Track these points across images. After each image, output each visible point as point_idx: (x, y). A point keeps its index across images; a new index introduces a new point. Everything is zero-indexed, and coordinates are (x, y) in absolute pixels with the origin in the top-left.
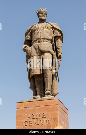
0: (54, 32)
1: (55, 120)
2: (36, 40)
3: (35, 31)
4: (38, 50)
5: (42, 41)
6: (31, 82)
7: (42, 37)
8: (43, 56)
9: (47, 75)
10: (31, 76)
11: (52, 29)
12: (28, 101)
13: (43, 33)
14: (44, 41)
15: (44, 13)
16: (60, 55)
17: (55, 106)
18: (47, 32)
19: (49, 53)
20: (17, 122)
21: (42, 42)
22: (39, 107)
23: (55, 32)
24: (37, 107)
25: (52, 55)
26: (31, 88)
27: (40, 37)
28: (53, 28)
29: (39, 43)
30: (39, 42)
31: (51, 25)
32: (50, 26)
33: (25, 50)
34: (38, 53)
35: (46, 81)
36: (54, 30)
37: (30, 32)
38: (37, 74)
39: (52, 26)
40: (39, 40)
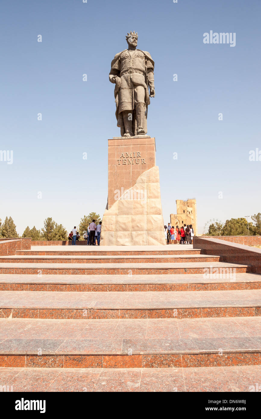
0: (146, 62)
1: (151, 160)
2: (127, 70)
3: (126, 59)
4: (129, 82)
5: (135, 71)
6: (119, 118)
7: (135, 67)
8: (135, 89)
9: (140, 111)
10: (120, 112)
11: (144, 59)
12: (120, 139)
13: (136, 62)
14: (136, 72)
15: (135, 38)
16: (153, 91)
17: (152, 145)
18: (140, 62)
19: (142, 87)
20: (109, 161)
21: (135, 73)
22: (133, 146)
23: (148, 63)
24: (131, 146)
25: (145, 89)
26: (118, 125)
27: (132, 67)
28: (147, 58)
29: (131, 74)
30: (131, 72)
31: (144, 53)
32: (143, 55)
33: (113, 81)
34: (130, 85)
35: (139, 117)
36: (146, 60)
37: (118, 60)
38: (128, 109)
39: (145, 54)
40: (131, 70)
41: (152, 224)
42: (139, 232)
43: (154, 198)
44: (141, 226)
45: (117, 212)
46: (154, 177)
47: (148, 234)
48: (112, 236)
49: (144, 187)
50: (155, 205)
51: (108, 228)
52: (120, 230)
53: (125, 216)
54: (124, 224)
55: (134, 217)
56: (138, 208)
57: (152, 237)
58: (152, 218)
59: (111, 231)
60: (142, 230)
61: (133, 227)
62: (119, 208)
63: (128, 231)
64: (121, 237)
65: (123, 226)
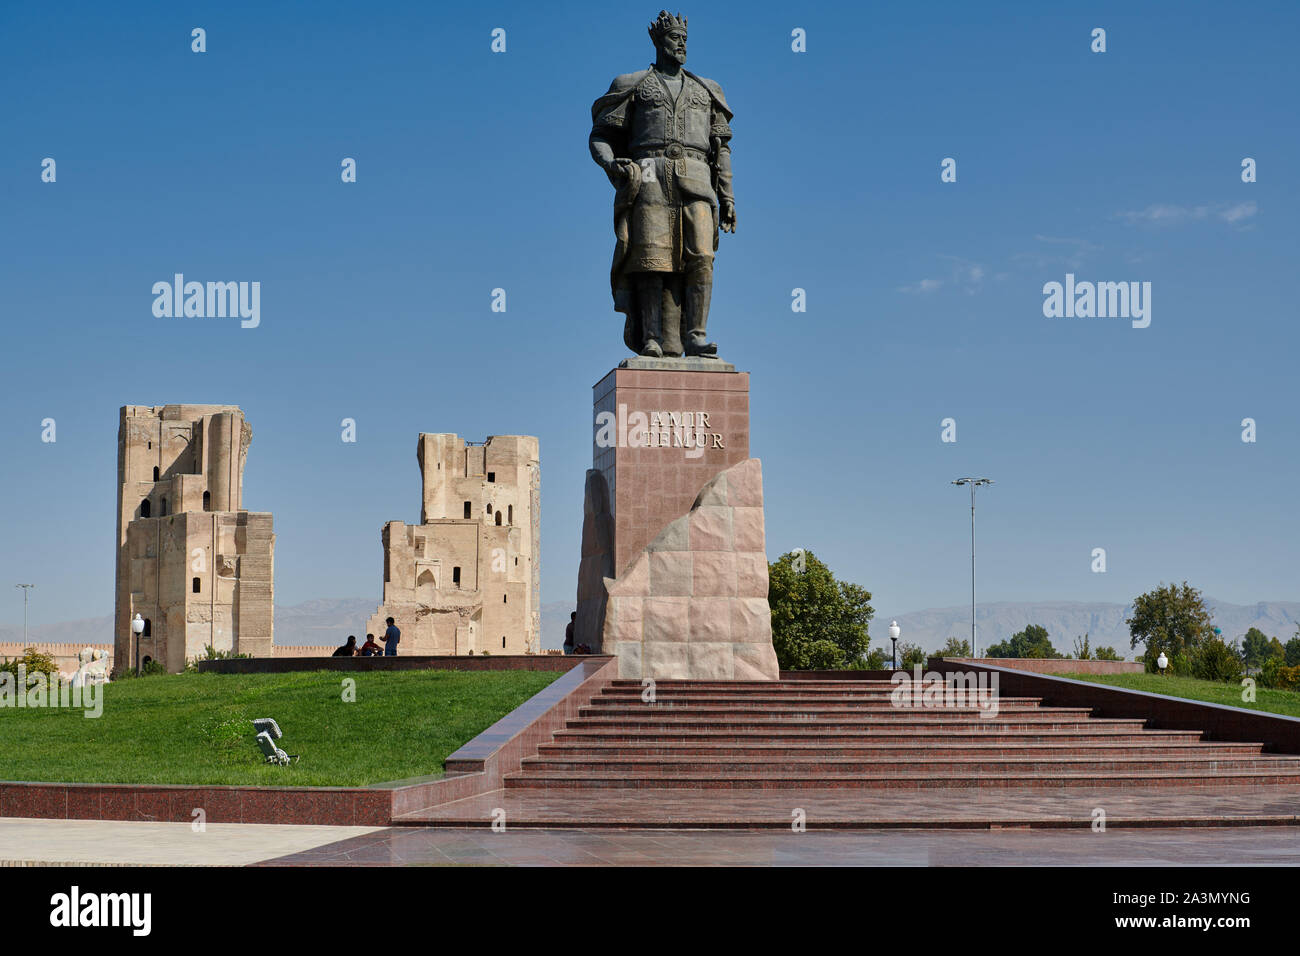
0: (713, 119)
1: (739, 440)
2: (662, 146)
3: (658, 107)
4: (670, 185)
5: (685, 152)
7: (687, 141)
8: (686, 209)
9: (702, 283)
11: (710, 111)
13: (690, 125)
14: (690, 155)
17: (741, 395)
18: (700, 121)
19: (705, 203)
21: (687, 159)
23: (718, 121)
24: (684, 392)
25: (713, 208)
27: (679, 139)
28: (715, 105)
29: (676, 161)
30: (674, 155)
31: (709, 91)
32: (706, 97)
34: (671, 196)
36: (714, 112)
37: (627, 101)
38: (663, 270)
39: (711, 95)
40: (677, 149)
41: (745, 622)
42: (710, 645)
43: (750, 551)
44: (716, 627)
45: (648, 585)
46: (750, 491)
47: (735, 651)
48: (636, 654)
49: (722, 517)
50: (753, 570)
51: (624, 631)
52: (657, 639)
53: (669, 599)
54: (670, 620)
55: (694, 603)
56: (705, 578)
57: (745, 658)
58: (745, 606)
59: (631, 639)
60: (719, 640)
61: (693, 631)
62: (655, 577)
63: (682, 640)
64: (660, 658)
65: (666, 626)
